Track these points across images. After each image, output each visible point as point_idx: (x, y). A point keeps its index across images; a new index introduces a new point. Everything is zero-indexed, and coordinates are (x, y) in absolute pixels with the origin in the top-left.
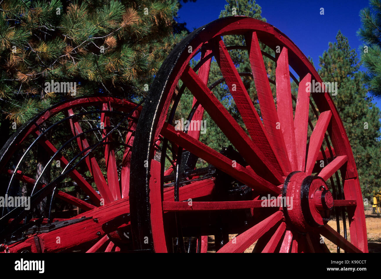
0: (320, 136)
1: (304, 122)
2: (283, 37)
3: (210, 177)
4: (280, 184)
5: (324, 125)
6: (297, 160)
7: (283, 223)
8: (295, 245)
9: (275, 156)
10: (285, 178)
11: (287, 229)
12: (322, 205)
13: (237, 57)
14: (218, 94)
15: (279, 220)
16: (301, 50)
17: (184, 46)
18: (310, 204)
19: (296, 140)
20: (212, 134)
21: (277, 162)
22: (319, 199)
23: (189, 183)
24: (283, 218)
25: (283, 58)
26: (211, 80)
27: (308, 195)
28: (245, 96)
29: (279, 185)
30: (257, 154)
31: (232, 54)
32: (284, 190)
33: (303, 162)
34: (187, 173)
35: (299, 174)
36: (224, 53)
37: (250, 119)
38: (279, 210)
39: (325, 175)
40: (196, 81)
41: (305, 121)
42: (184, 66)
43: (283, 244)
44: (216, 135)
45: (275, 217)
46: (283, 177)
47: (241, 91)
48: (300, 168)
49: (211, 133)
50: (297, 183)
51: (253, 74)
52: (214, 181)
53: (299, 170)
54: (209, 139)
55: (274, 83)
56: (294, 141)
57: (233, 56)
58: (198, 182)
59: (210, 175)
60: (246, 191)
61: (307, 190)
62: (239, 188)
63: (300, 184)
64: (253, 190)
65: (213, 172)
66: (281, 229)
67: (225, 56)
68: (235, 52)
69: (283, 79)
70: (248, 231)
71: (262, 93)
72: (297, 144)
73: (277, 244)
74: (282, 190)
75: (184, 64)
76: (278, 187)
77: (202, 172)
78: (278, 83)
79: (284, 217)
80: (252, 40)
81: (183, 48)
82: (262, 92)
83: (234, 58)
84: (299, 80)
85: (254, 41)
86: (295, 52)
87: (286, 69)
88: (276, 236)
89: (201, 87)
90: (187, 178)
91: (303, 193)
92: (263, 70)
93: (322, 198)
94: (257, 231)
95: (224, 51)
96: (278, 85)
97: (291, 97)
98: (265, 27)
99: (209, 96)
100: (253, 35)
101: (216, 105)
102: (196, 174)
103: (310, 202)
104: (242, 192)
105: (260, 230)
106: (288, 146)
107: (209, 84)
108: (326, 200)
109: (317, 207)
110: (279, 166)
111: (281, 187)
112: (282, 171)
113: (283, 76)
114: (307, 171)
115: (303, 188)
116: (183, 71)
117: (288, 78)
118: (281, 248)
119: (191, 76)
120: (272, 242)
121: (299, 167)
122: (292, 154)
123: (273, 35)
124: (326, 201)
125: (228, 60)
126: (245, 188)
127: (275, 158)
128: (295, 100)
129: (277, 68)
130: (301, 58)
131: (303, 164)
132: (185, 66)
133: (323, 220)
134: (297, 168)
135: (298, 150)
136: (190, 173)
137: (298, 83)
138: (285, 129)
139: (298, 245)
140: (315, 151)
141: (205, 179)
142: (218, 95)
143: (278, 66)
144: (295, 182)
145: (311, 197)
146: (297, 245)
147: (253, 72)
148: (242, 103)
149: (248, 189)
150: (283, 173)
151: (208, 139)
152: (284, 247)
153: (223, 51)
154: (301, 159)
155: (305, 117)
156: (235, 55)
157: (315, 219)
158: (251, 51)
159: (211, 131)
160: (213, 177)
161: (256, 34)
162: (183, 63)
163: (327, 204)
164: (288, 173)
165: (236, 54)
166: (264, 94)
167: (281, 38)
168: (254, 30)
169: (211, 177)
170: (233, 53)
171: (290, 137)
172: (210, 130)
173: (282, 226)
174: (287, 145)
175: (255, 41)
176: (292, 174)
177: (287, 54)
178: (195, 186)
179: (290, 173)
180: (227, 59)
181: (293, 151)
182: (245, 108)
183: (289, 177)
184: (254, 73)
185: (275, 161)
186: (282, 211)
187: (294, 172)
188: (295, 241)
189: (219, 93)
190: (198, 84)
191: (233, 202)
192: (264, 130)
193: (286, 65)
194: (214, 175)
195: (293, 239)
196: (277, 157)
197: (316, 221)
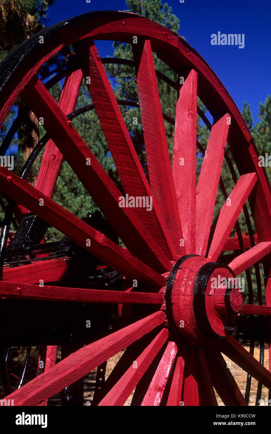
0: (236, 208)
1: (213, 185)
2: (192, 53)
3: (61, 256)
4: (165, 271)
5: (244, 192)
6: (195, 240)
7: (165, 330)
8: (181, 364)
9: (161, 228)
10: (173, 263)
11: (170, 339)
12: (225, 305)
13: (135, 93)
14: (101, 145)
15: (159, 325)
16: (218, 78)
17: (32, 46)
18: (206, 304)
19: (198, 209)
20: (86, 205)
21: (164, 238)
22: (222, 297)
23: (29, 263)
24: (165, 322)
25: (190, 85)
26: (92, 123)
27: (205, 289)
28: (123, 134)
29: (163, 273)
30: (133, 223)
31: (129, 87)
32: (170, 281)
33: (205, 242)
34: (28, 248)
35: (195, 258)
36: (96, 66)
37: (128, 171)
38: (160, 310)
39: (237, 266)
40: (47, 102)
41: (215, 183)
42: (28, 76)
43: (161, 361)
44: (93, 209)
45: (152, 320)
46: (171, 261)
47: (118, 127)
48: (200, 251)
49: (84, 205)
50: (191, 271)
51: (141, 105)
52: (67, 262)
53: (197, 254)
54: (81, 213)
55: (172, 122)
56: (194, 211)
57: (129, 89)
58: (42, 262)
59: (62, 252)
60: (113, 280)
61: (205, 282)
62: (104, 274)
63: (195, 274)
64: (124, 278)
65: (67, 249)
66: (160, 337)
67: (98, 70)
68: (133, 84)
69: (186, 117)
70: (108, 338)
71: (150, 134)
72: (198, 215)
73: (152, 359)
74: (167, 281)
75: (29, 73)
76: (162, 275)
77: (54, 247)
78: (178, 122)
79: (166, 320)
80: (144, 52)
81: (29, 48)
82: (151, 132)
83: (131, 93)
84: (212, 123)
85: (145, 54)
86: (209, 79)
87: (193, 102)
88: (151, 347)
89: (54, 112)
90: (28, 257)
91: (198, 287)
92: (155, 100)
93: (225, 296)
94: (122, 337)
95: (97, 62)
96: (179, 125)
97: (196, 145)
98: (165, 35)
99: (65, 127)
100: (145, 45)
101: (75, 142)
102: (41, 250)
103: (207, 300)
104: (108, 280)
105: (127, 336)
106: (185, 217)
107: (88, 129)
108: (231, 299)
109: (218, 309)
110: (167, 244)
111: (166, 275)
112: (170, 252)
113: (187, 113)
114: (210, 257)
115: (199, 280)
116: (26, 83)
117: (193, 116)
118: (159, 366)
119: (40, 93)
120: (145, 356)
121: (197, 250)
122: (188, 229)
123: (177, 50)
124: (231, 302)
125: (102, 76)
126: (113, 276)
127: (162, 231)
128: (203, 151)
129: (179, 100)
130: (218, 89)
131: (204, 245)
132: (31, 77)
133: (225, 329)
134: (194, 250)
135: (199, 225)
136: (32, 249)
137: (209, 127)
138: (181, 192)
139: (185, 365)
140: (225, 229)
141: (54, 258)
142: (101, 147)
143: (180, 97)
144: (188, 270)
145: (210, 293)
146: (183, 364)
147: (140, 101)
148: (117, 145)
149: (117, 276)
150: (171, 256)
151: (79, 213)
152: (163, 365)
153: (94, 63)
154: (202, 238)
155: (215, 177)
156: (132, 89)
157: (212, 326)
158: (140, 69)
159: (85, 202)
160: (66, 257)
161: (149, 44)
162: (28, 71)
163: (232, 306)
164: (179, 256)
165: (134, 88)
166: (154, 135)
167: (189, 56)
168: (148, 38)
169: (64, 256)
170: (130, 85)
171: (188, 204)
172: (83, 200)
173: (163, 334)
174: (182, 216)
175: (147, 53)
176: (185, 257)
177: (196, 80)
178: (36, 267)
179: (181, 256)
180: (100, 75)
181: (190, 225)
182: (121, 152)
183: (179, 262)
184: (142, 103)
185: (160, 236)
186: (164, 311)
187: (189, 256)
188: (180, 358)
189: (103, 145)
190: (49, 106)
191: (89, 291)
192: (147, 189)
193: (193, 96)
194: (67, 254)
195: (177, 355)
196: (165, 230)
197: (215, 330)
